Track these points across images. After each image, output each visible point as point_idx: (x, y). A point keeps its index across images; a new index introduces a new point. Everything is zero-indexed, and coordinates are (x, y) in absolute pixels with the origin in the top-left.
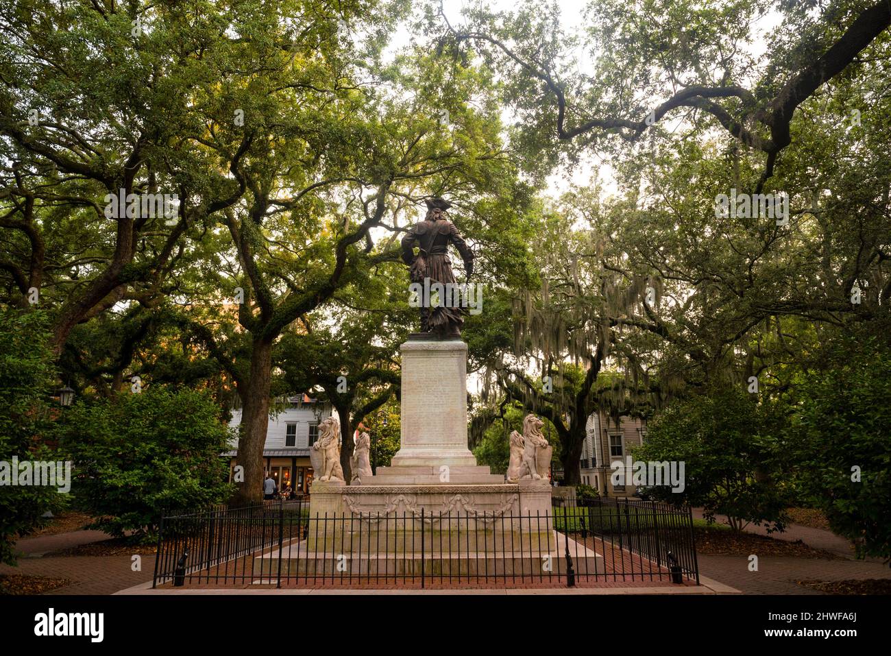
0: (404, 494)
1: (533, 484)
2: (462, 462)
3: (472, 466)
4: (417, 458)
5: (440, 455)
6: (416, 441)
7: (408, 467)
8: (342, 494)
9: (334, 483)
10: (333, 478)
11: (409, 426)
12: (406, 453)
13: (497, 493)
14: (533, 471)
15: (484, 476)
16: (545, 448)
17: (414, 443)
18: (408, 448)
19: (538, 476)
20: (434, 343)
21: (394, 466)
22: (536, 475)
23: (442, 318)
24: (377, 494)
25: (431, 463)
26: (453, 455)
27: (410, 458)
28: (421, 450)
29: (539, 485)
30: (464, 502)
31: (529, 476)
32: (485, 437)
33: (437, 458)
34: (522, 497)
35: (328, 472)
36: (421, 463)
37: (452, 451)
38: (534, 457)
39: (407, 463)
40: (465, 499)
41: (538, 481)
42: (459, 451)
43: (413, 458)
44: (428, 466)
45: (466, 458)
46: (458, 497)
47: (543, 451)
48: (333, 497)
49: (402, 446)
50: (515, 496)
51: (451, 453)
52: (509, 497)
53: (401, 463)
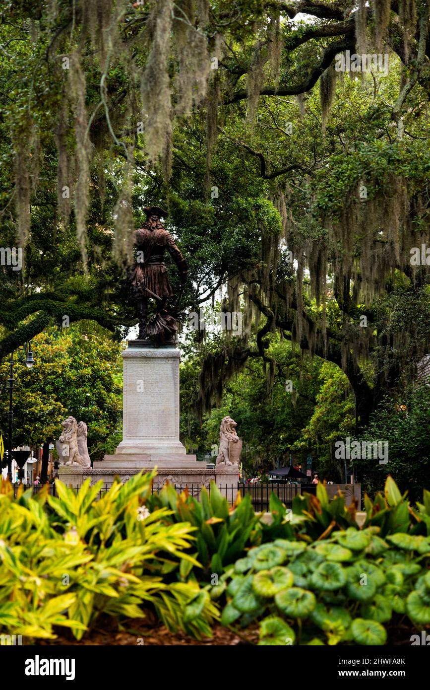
0: (129, 475)
1: (226, 468)
2: (174, 451)
3: (182, 454)
4: (136, 448)
5: (155, 446)
6: (136, 433)
7: (130, 454)
8: (83, 475)
9: (76, 467)
10: (75, 463)
11: (130, 422)
12: (127, 443)
13: (199, 475)
14: (227, 459)
15: (192, 462)
16: (236, 442)
17: (133, 436)
18: (130, 439)
19: (230, 463)
20: (152, 350)
21: (119, 454)
22: (229, 462)
23: (159, 328)
24: (109, 475)
25: (149, 452)
26: (166, 446)
27: (131, 448)
28: (140, 441)
29: (230, 469)
30: (174, 481)
31: (223, 463)
32: (230, 390)
33: (153, 448)
34: (218, 477)
35: (71, 459)
36: (140, 451)
37: (166, 442)
38: (228, 449)
39: (129, 451)
40: (175, 479)
41: (230, 467)
42: (173, 442)
43: (134, 447)
44: (145, 454)
45: (177, 448)
46: (170, 477)
47: (234, 445)
48: (76, 477)
49: (124, 437)
50: (213, 477)
51: (165, 444)
52: (207, 478)
53: (124, 451)
